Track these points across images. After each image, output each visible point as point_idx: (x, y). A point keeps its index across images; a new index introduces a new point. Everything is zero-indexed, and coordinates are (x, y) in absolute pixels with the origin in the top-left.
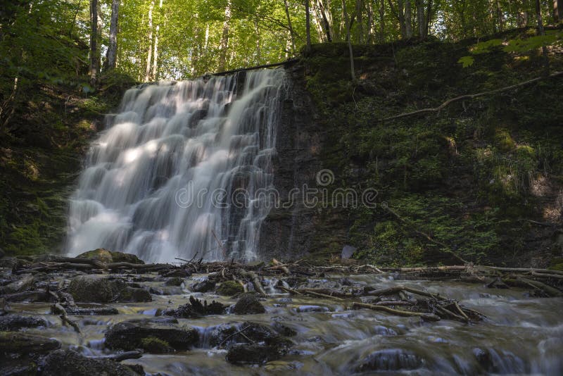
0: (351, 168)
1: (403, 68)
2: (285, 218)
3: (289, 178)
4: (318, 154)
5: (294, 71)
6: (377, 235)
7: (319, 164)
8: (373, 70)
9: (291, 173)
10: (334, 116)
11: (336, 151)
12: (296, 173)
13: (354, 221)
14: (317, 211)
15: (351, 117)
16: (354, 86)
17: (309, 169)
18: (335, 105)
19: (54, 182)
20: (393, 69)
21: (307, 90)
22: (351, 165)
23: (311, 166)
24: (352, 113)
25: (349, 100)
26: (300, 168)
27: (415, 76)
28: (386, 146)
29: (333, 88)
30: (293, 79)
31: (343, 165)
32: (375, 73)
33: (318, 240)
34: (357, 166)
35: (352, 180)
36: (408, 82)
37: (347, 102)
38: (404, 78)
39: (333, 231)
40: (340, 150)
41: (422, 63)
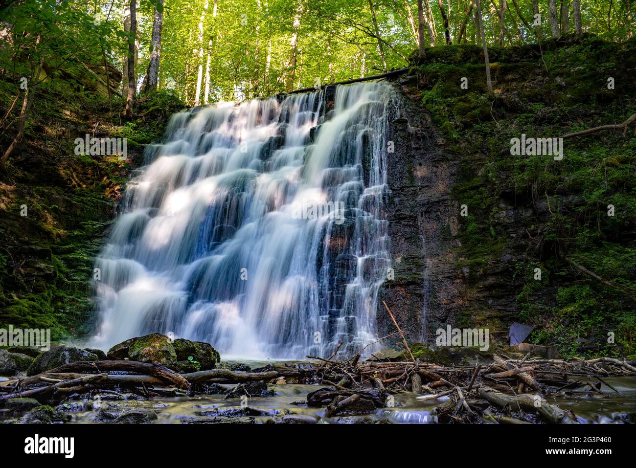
0: (502, 209)
1: (556, 75)
2: (412, 283)
3: (410, 226)
4: (450, 191)
5: (403, 84)
6: (561, 308)
7: (453, 206)
8: (513, 80)
9: (414, 218)
10: (467, 140)
11: (477, 188)
12: (420, 219)
13: (522, 286)
14: (462, 272)
15: (492, 140)
16: (490, 99)
17: (439, 213)
18: (467, 126)
19: (76, 233)
20: (540, 78)
21: (424, 107)
22: (502, 205)
23: (441, 208)
24: (492, 135)
25: (486, 118)
26: (426, 212)
27: (576, 85)
28: (557, 177)
29: (461, 104)
30: (403, 94)
31: (490, 207)
32: (514, 84)
33: (468, 315)
34: (510, 207)
35: (506, 227)
36: (566, 93)
37: (483, 121)
38: (560, 88)
39: (490, 302)
40: (482, 185)
41: (581, 68)
